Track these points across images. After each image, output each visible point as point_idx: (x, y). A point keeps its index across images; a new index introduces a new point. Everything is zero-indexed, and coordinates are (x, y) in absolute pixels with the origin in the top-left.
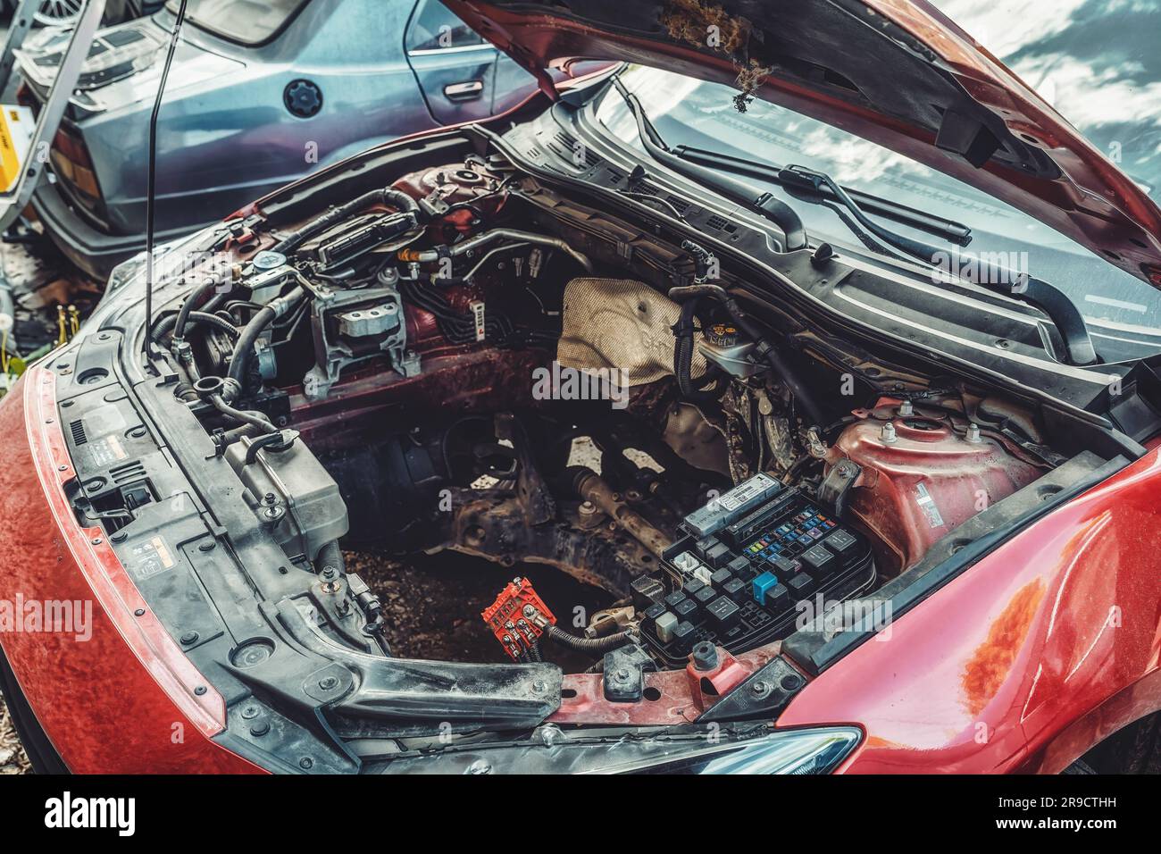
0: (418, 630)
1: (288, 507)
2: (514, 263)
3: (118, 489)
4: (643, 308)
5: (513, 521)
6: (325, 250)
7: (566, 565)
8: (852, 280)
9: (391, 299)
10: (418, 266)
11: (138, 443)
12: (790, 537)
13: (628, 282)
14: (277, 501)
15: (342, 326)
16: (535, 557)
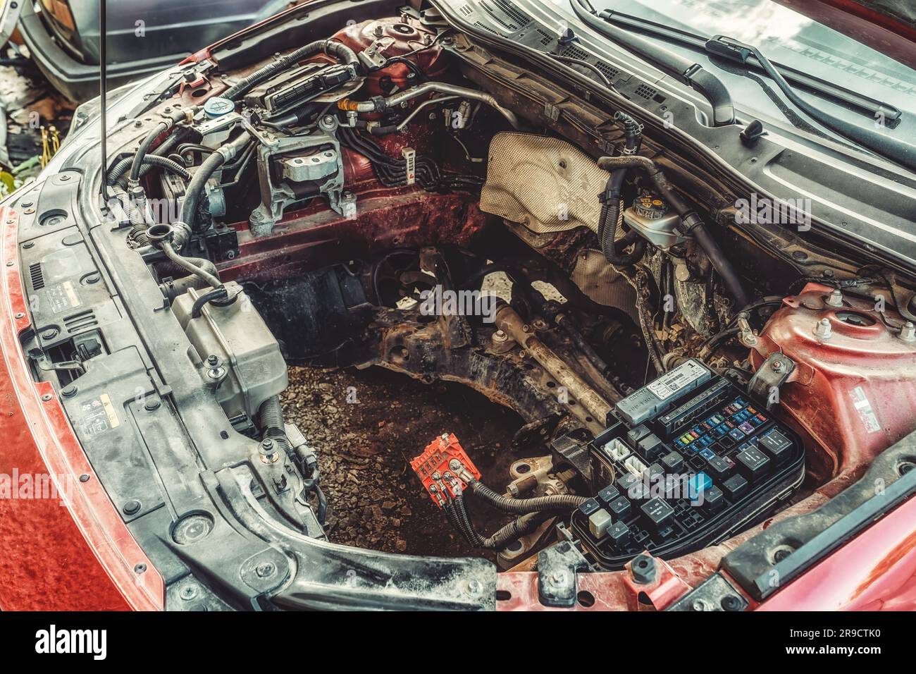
0: (348, 429)
1: (231, 365)
2: (444, 114)
3: (71, 339)
4: (563, 164)
5: (435, 344)
6: (271, 98)
7: (479, 385)
8: (781, 160)
9: (331, 146)
10: (356, 115)
11: (92, 291)
12: (720, 430)
13: (551, 140)
14: (220, 363)
15: (285, 171)
16: (452, 376)
